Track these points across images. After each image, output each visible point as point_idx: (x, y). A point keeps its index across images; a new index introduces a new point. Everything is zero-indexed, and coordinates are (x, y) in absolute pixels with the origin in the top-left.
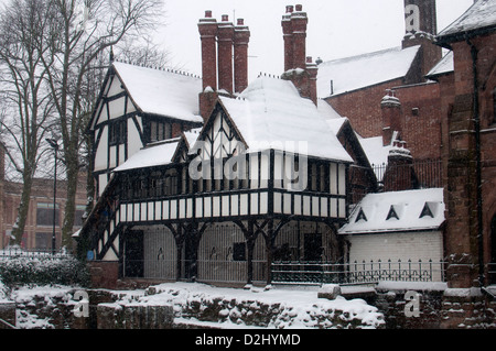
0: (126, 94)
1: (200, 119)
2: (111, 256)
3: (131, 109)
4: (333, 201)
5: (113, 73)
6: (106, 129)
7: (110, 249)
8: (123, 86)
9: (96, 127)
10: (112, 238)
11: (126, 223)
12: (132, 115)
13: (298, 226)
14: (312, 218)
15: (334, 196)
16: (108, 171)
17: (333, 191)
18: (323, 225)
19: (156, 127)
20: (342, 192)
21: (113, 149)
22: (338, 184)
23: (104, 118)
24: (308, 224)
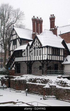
0: (16, 34)
1: (32, 39)
2: (13, 69)
3: (17, 37)
4: (61, 57)
5: (14, 29)
6: (12, 41)
7: (13, 67)
8: (16, 32)
9: (10, 41)
10: (13, 65)
11: (17, 62)
12: (18, 39)
13: (53, 62)
14: (56, 61)
15: (61, 56)
16: (13, 50)
17: (61, 55)
18: (58, 62)
19: (23, 41)
20: (63, 55)
21: (14, 46)
22: (62, 53)
23: (12, 39)
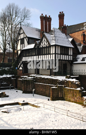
0: (24, 33)
1: (39, 38)
2: (21, 68)
3: (25, 36)
4: (70, 56)
5: (21, 28)
6: (20, 41)
7: (21, 67)
8: (23, 31)
9: (18, 40)
10: (21, 65)
11: (24, 61)
12: (25, 38)
13: (61, 62)
14: (64, 60)
15: (70, 55)
16: (20, 50)
18: (67, 62)
19: (31, 40)
20: (72, 54)
21: (21, 45)
22: (71, 52)
23: (19, 38)
24: (64, 61)
